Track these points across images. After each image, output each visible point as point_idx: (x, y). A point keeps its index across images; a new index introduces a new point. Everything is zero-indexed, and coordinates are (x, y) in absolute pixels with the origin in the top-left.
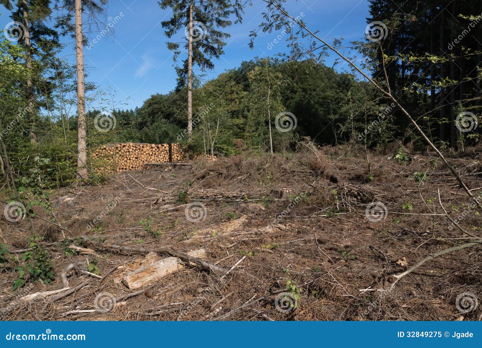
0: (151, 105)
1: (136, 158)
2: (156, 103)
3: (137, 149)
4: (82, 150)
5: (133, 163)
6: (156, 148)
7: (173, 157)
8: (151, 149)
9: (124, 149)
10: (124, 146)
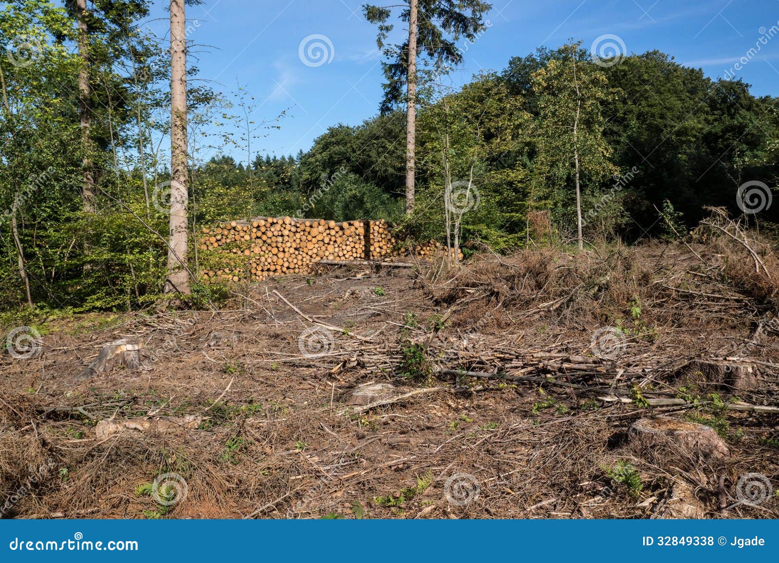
0: (327, 148)
1: (296, 249)
2: (338, 143)
3: (299, 230)
4: (179, 230)
5: (290, 260)
6: (337, 229)
7: (372, 248)
8: (328, 232)
9: (273, 229)
10: (272, 224)
